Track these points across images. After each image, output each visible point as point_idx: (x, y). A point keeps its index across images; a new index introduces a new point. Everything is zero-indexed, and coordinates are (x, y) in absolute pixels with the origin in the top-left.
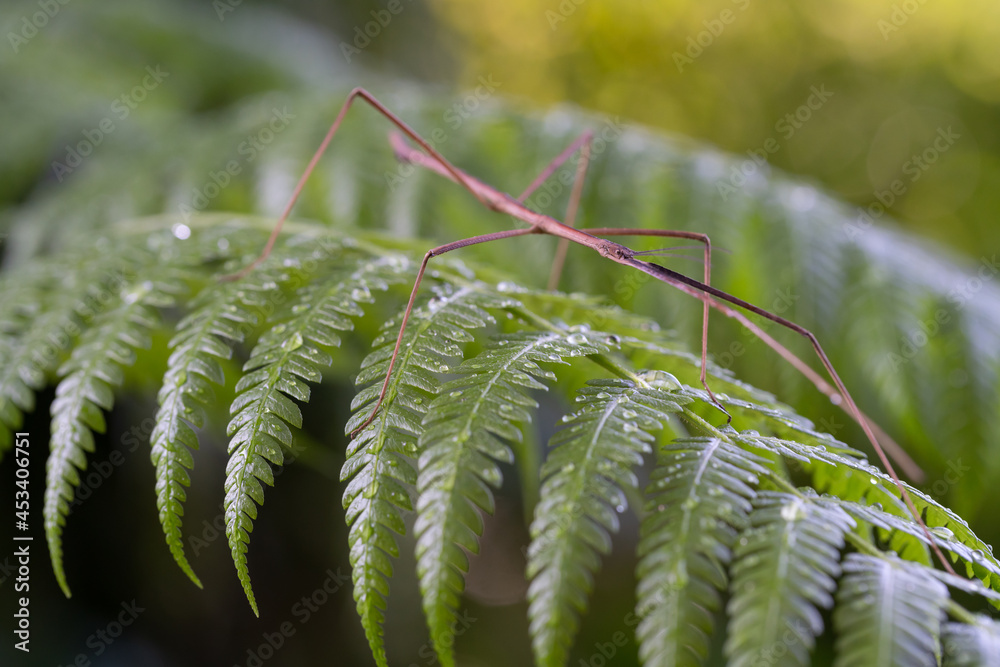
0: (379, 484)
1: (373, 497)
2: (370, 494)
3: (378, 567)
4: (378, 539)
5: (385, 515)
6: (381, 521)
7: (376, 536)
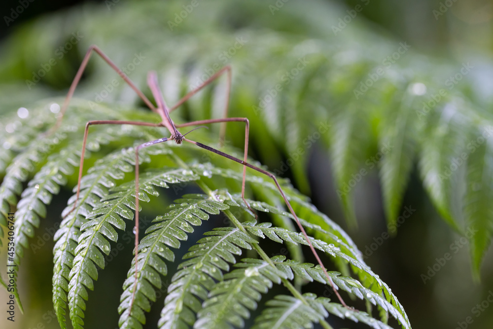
0: (67, 244)
1: (63, 250)
2: (62, 249)
3: (62, 286)
4: (63, 272)
5: (67, 259)
6: (65, 263)
7: (62, 271)
